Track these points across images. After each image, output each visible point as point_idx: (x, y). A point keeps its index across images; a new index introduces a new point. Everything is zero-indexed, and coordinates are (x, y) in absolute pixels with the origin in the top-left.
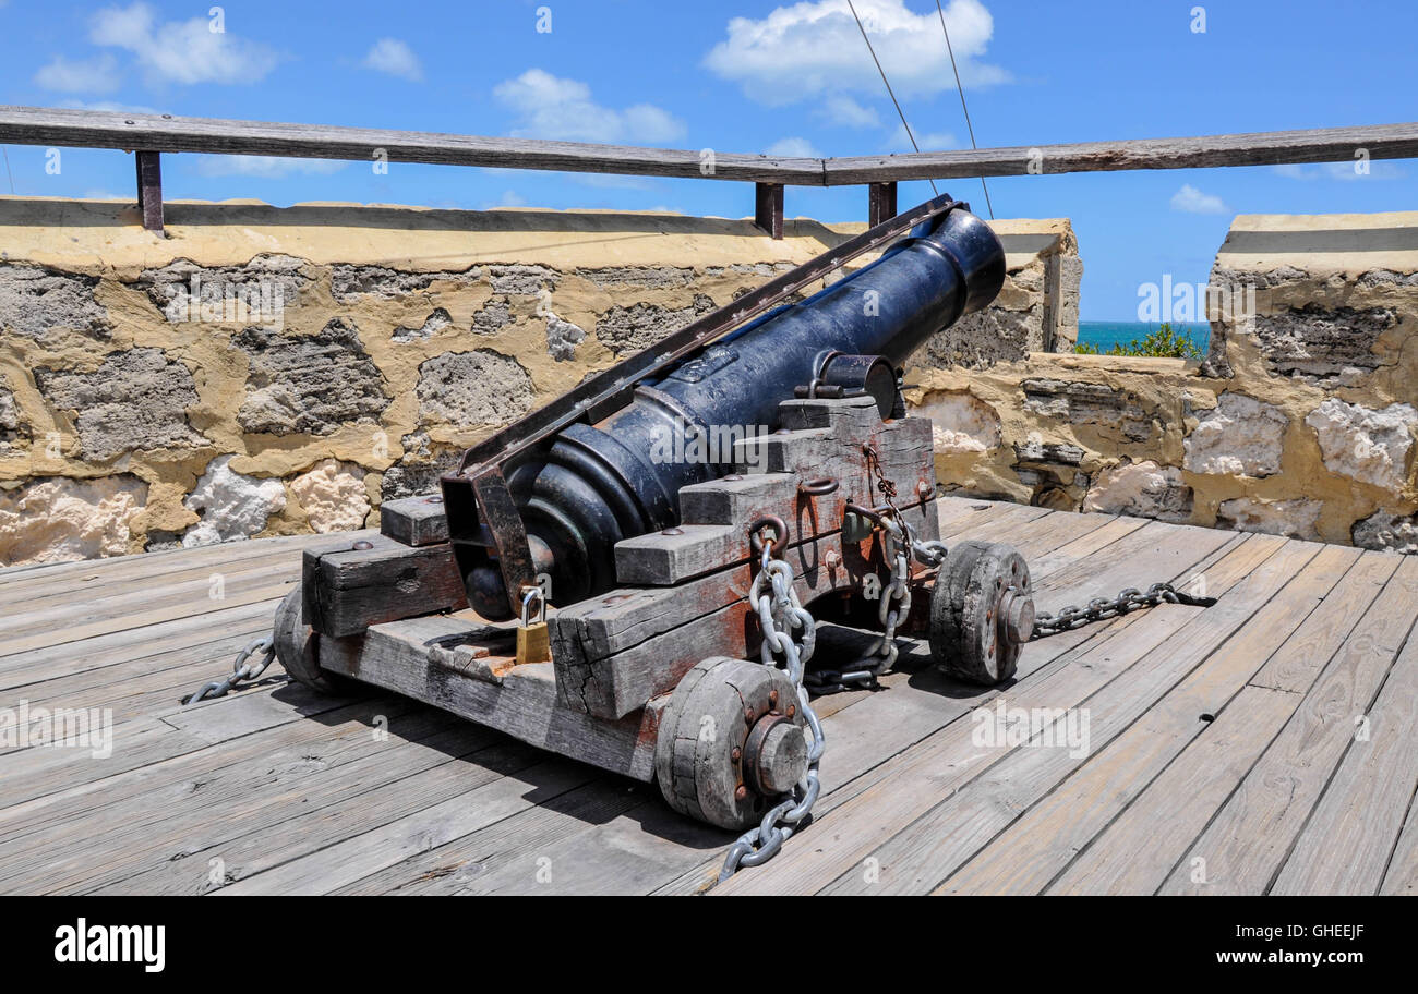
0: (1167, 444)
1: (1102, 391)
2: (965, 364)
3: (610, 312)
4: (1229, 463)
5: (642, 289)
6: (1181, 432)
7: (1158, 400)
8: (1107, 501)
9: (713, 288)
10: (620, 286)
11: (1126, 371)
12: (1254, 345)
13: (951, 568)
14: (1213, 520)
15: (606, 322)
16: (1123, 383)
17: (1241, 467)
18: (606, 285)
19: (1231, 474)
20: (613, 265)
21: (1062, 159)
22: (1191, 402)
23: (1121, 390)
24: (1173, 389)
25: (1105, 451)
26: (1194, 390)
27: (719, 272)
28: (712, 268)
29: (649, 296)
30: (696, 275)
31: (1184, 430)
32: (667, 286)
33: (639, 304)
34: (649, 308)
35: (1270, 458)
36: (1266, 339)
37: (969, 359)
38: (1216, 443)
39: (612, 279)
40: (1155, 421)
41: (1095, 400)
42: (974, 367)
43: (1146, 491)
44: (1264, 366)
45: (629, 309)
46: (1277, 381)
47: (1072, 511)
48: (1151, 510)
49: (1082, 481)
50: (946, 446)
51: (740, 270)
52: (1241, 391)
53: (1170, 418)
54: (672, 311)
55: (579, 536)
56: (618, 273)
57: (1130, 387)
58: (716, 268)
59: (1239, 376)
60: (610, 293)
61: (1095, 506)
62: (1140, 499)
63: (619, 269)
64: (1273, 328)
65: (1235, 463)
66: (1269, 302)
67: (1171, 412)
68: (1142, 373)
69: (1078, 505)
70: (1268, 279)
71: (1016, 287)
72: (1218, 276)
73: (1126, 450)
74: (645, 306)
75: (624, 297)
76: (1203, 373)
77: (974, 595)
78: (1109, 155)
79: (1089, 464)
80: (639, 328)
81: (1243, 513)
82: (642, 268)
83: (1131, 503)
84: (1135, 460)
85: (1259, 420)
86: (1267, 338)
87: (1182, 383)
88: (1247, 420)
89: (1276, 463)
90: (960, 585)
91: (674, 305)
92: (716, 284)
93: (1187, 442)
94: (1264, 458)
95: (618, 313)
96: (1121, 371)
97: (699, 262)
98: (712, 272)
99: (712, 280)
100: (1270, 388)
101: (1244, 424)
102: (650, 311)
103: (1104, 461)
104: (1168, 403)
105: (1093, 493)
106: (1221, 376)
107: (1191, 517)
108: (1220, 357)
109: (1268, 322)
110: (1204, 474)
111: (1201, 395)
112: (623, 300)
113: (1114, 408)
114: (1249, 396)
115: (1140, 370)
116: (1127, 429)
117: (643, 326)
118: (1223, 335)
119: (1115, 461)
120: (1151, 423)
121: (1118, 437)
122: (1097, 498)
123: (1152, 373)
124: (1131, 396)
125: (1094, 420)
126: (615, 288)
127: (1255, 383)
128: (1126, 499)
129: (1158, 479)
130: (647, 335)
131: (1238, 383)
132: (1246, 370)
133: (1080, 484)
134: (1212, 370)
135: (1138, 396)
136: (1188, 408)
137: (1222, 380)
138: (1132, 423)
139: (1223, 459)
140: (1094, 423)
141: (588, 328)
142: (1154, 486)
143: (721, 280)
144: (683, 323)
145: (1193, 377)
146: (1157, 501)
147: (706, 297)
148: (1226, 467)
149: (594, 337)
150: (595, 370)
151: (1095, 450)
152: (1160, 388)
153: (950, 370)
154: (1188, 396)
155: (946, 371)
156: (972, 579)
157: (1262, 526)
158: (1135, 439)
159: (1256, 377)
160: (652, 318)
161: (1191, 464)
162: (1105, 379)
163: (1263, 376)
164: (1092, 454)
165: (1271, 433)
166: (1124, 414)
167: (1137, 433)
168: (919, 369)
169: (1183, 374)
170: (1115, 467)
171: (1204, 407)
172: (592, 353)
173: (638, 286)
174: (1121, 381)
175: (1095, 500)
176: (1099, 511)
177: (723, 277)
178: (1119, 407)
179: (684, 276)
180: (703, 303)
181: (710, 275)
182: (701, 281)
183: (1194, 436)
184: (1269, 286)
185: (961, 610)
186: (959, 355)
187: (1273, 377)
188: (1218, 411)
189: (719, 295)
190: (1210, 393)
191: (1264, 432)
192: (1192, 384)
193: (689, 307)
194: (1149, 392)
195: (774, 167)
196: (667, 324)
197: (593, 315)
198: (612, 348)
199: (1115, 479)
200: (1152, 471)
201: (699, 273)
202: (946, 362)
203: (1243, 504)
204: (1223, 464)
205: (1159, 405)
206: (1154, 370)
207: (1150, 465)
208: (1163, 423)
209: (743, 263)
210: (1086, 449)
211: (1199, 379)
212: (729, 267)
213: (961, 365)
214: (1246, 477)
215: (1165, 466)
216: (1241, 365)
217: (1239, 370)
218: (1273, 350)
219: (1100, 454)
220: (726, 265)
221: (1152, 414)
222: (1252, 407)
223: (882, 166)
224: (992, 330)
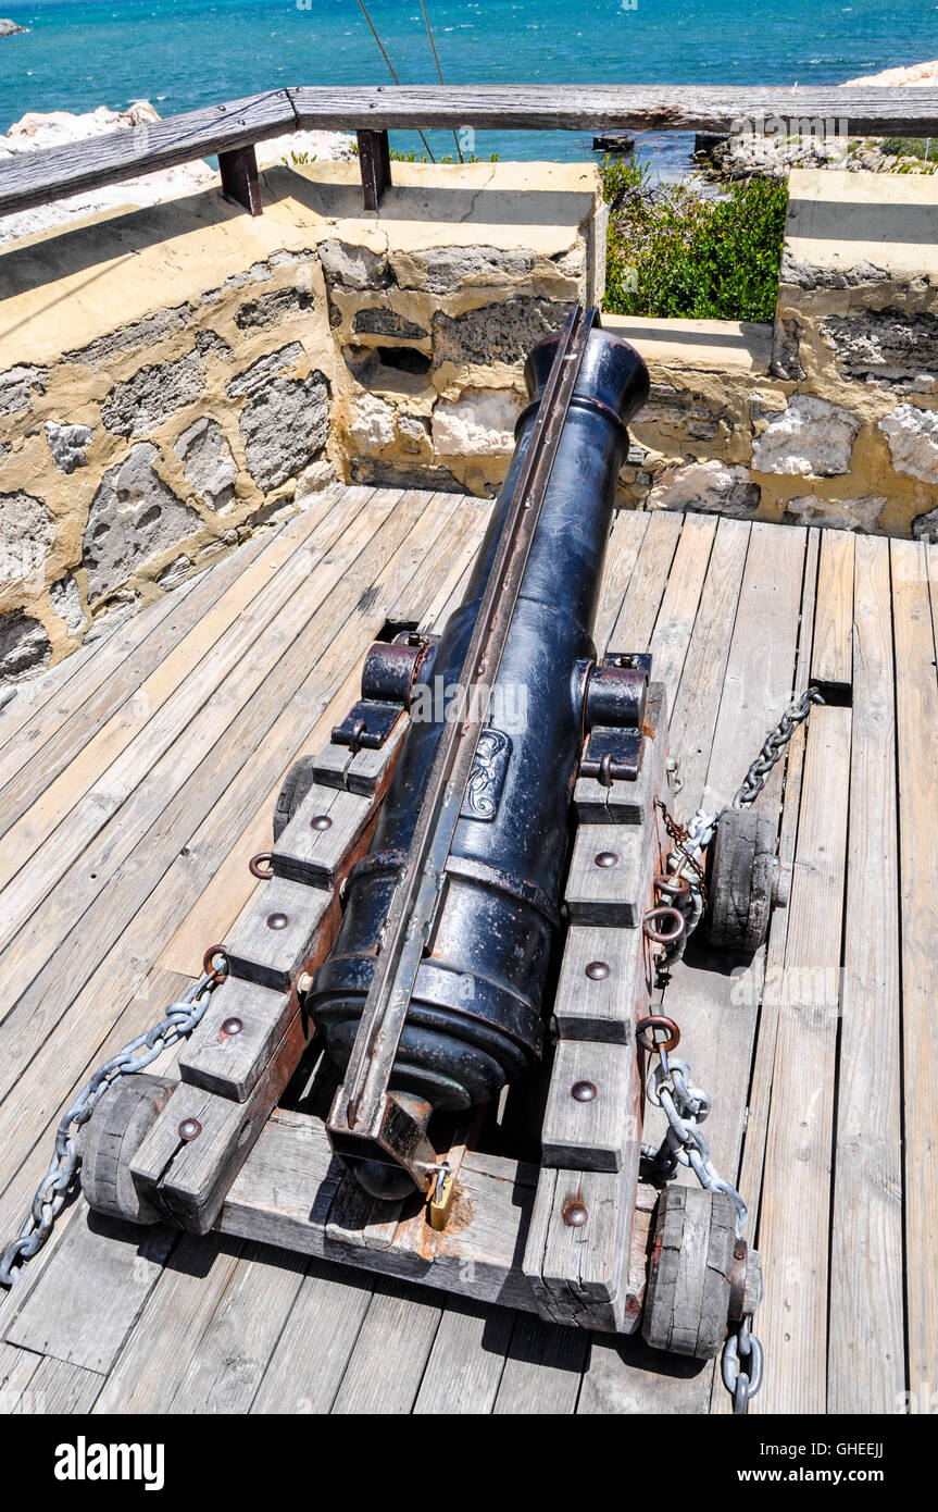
0: (735, 445)
1: (665, 391)
2: (505, 358)
3: (111, 393)
4: (798, 464)
5: (140, 351)
6: (750, 433)
7: (725, 401)
8: (671, 497)
9: (215, 317)
10: (114, 358)
11: (691, 370)
12: (829, 348)
13: (729, 872)
14: (779, 516)
15: (110, 406)
16: (688, 384)
17: (810, 468)
18: (99, 362)
19: (801, 474)
20: (102, 334)
21: (604, 115)
22: (761, 405)
23: (686, 390)
24: (741, 390)
25: (668, 450)
26: (763, 391)
27: (216, 296)
28: (207, 294)
29: (150, 355)
30: (193, 310)
31: (753, 432)
32: (165, 335)
33: (141, 370)
34: (152, 370)
35: (839, 458)
36: (841, 342)
37: (511, 353)
38: (785, 444)
39: (105, 352)
40: (721, 421)
41: (656, 399)
42: (517, 363)
43: (713, 489)
44: (837, 370)
45: (131, 381)
46: (849, 385)
47: (635, 509)
48: (716, 506)
49: (645, 481)
50: (494, 447)
51: (236, 283)
52: (813, 394)
53: (737, 419)
54: (175, 362)
55: (461, 1088)
56: (110, 341)
57: (695, 387)
58: (212, 292)
59: (811, 379)
60: (107, 369)
61: (660, 504)
62: (705, 496)
63: (109, 336)
64: (849, 330)
65: (804, 465)
66: (846, 303)
67: (739, 413)
68: (708, 372)
69: (642, 503)
70: (847, 278)
71: (562, 275)
72: (793, 271)
73: (691, 447)
74: (146, 369)
75: (122, 368)
76: (772, 373)
77: (759, 902)
78: (661, 112)
79: (653, 464)
80: (145, 397)
81: (809, 508)
82: (134, 325)
83: (696, 499)
84: (700, 460)
85: (829, 421)
86: (843, 340)
87: (750, 383)
88: (817, 421)
89: (845, 463)
90: (742, 891)
91: (177, 355)
92: (215, 311)
93: (756, 444)
94: (833, 460)
95: (121, 390)
96: (684, 370)
97: (192, 292)
98: (208, 298)
99: (210, 310)
100: (843, 392)
101: (814, 426)
102: (153, 374)
103: (668, 461)
104: (735, 403)
105: (656, 492)
106: (792, 378)
107: (757, 513)
108: (792, 359)
109: (843, 324)
110: (772, 473)
111: (769, 396)
112: (122, 372)
113: (677, 407)
114: (821, 399)
115: (705, 369)
116: (691, 428)
117: (150, 394)
118: (795, 333)
119: (679, 460)
120: (717, 422)
121: (681, 435)
122: (661, 496)
123: (718, 373)
124: (697, 396)
125: (656, 418)
126: (111, 361)
127: (828, 387)
128: (690, 496)
129: (724, 478)
130: (156, 401)
131: (810, 386)
132: (819, 373)
133: (643, 482)
134: (783, 372)
135: (704, 397)
136: (758, 411)
137: (792, 382)
138: (698, 423)
139: (792, 460)
140: (655, 421)
141: (94, 422)
142: (721, 485)
143: (221, 305)
144: (190, 371)
145: (762, 378)
146: (722, 498)
147: (208, 331)
148: (796, 468)
149: (102, 430)
150: (111, 466)
151: (657, 450)
152: (728, 388)
153: (490, 365)
154: (758, 398)
155: (485, 367)
156: (755, 887)
157: (826, 519)
158: (700, 438)
159: (830, 381)
160: (157, 380)
161: (760, 464)
162: (667, 378)
163: (836, 379)
164: (655, 455)
165: (840, 435)
166: (689, 414)
167: (704, 432)
168: (452, 364)
169: (752, 375)
170: (679, 466)
171: (774, 409)
172: (103, 449)
173: (134, 349)
174: (685, 381)
175: (660, 498)
176: (664, 509)
177: (221, 301)
178: (683, 407)
179: (181, 316)
180: (206, 339)
181: (208, 303)
182: (199, 315)
183: (763, 439)
184: (848, 286)
185: (748, 914)
186: (499, 349)
187: (846, 381)
188: (788, 412)
189: (220, 324)
190: (780, 395)
191: (833, 432)
192: (761, 385)
193: (193, 351)
194: (715, 392)
195: (243, 128)
196: (174, 381)
197: (95, 405)
198: (122, 434)
199: (679, 478)
200: (717, 471)
201: (196, 306)
202: (484, 356)
203: (810, 501)
204: (792, 465)
205: (726, 406)
206: (720, 369)
207: (716, 464)
208: (730, 424)
209: (238, 273)
210: (648, 449)
211: (769, 380)
212: (226, 284)
213: (502, 361)
214: (814, 477)
215: (730, 464)
216: (813, 367)
217: (812, 372)
218: (848, 353)
219: (662, 454)
220: (220, 284)
221: (718, 415)
222: (823, 410)
223: (373, 111)
224: (537, 323)
